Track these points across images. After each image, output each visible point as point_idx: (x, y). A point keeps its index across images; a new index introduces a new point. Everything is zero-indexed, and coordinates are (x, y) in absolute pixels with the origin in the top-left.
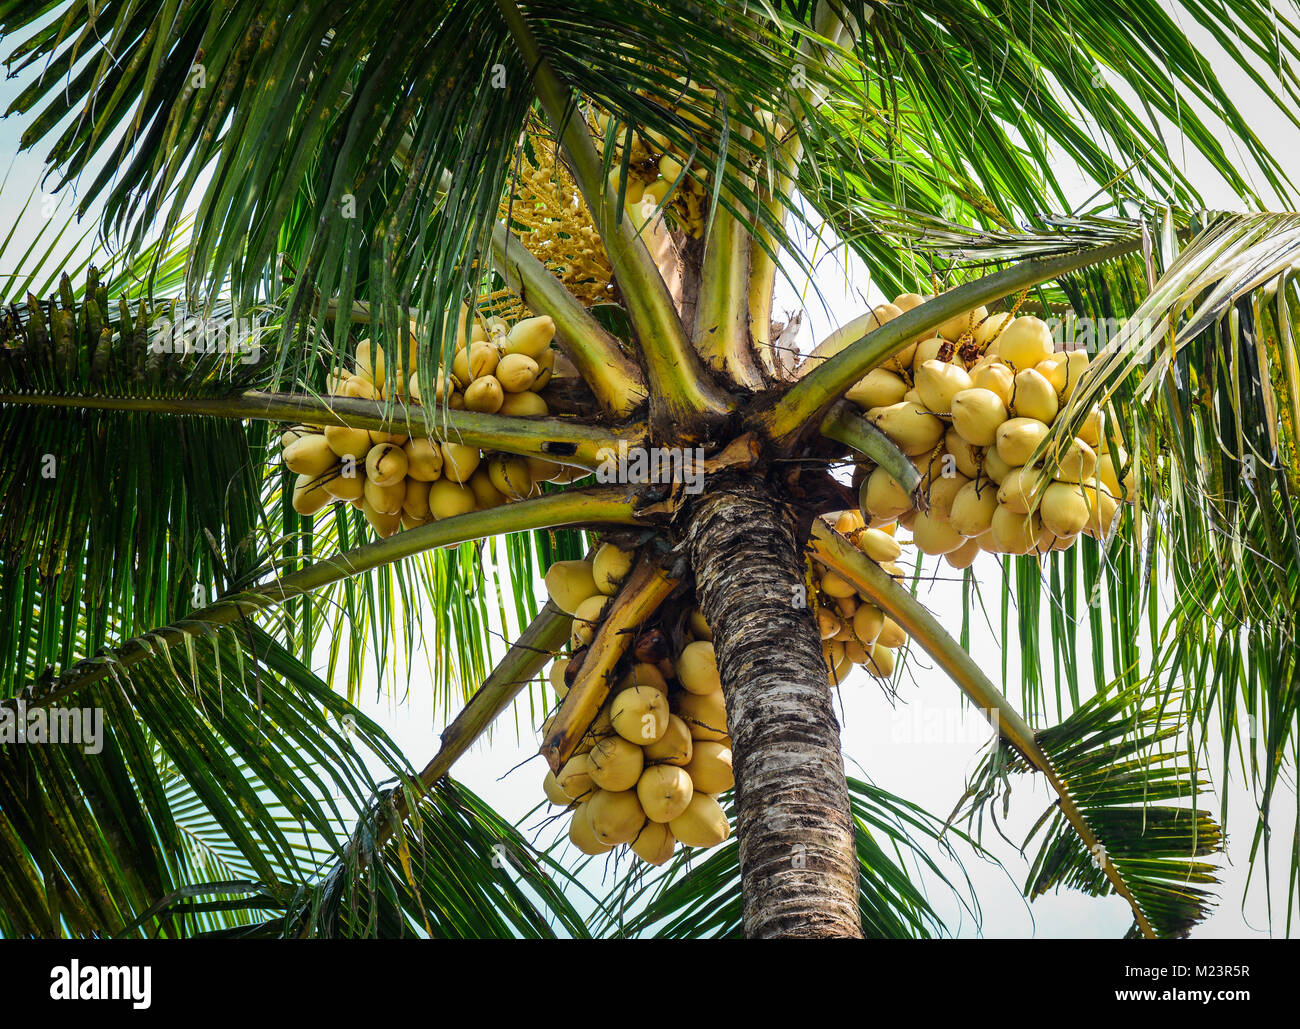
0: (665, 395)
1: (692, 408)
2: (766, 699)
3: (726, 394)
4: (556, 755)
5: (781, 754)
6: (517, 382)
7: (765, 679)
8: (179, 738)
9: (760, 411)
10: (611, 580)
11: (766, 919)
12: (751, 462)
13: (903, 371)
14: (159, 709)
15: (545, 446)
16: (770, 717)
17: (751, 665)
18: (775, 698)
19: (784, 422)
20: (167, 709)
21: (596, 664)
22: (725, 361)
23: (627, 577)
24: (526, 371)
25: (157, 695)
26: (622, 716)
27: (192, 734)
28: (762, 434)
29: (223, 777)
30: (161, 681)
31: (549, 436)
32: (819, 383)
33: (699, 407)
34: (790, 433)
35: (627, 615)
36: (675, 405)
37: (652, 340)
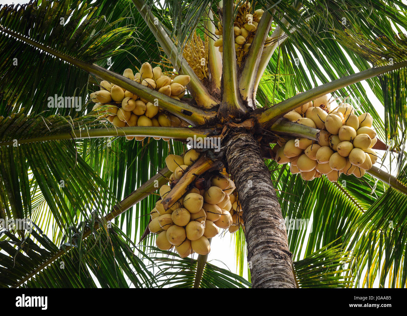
0: (227, 101)
1: (236, 107)
2: (258, 186)
3: (246, 108)
4: (167, 205)
5: (264, 199)
6: (177, 90)
7: (258, 180)
8: (39, 171)
9: (257, 114)
10: (191, 160)
11: (261, 241)
12: (251, 127)
13: (303, 114)
14: (34, 160)
15: (183, 110)
16: (260, 190)
17: (252, 176)
18: (261, 186)
19: (264, 119)
20: (37, 160)
21: (183, 182)
22: (247, 98)
23: (196, 161)
24: (181, 88)
25: (34, 155)
26: (190, 199)
27: (44, 170)
28: (256, 121)
29: (51, 187)
30: (37, 151)
31: (184, 107)
32: (279, 108)
33: (238, 107)
34: (265, 123)
35: (196, 170)
36: (230, 105)
37: (228, 82)
